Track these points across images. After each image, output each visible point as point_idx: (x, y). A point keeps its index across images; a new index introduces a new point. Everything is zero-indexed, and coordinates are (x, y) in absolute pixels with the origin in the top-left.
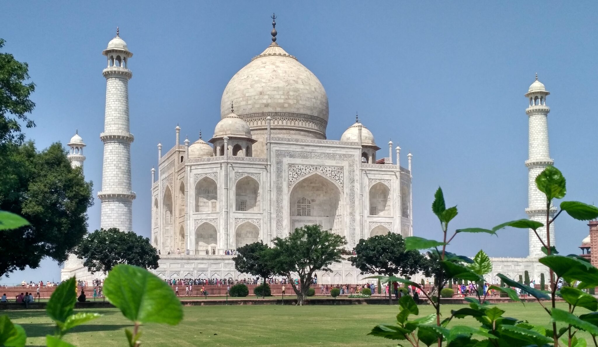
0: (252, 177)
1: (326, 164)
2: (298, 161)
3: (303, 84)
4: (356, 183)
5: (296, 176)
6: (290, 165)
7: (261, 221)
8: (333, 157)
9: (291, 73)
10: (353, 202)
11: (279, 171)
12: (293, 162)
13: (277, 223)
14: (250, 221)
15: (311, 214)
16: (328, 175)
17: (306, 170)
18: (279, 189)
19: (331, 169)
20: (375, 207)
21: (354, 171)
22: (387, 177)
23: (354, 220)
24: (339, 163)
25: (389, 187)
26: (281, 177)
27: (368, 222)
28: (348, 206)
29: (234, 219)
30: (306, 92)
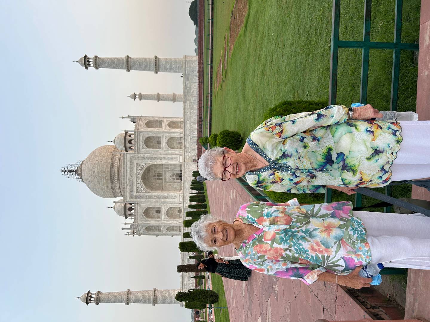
0: (144, 211)
1: (136, 172)
2: (135, 188)
3: (94, 168)
4: (145, 156)
5: (143, 189)
6: (137, 192)
7: (166, 206)
8: (131, 169)
9: (90, 173)
10: (155, 158)
11: (140, 197)
12: (135, 190)
13: (166, 199)
14: (165, 212)
15: (162, 172)
16: (141, 171)
17: (139, 184)
18: (150, 197)
19: (138, 170)
20: (157, 142)
21: (139, 157)
22: (141, 138)
23: (164, 158)
24: (135, 165)
25: (146, 137)
26: (143, 196)
27: (165, 150)
28: (157, 161)
29: (165, 220)
30: (98, 167)
